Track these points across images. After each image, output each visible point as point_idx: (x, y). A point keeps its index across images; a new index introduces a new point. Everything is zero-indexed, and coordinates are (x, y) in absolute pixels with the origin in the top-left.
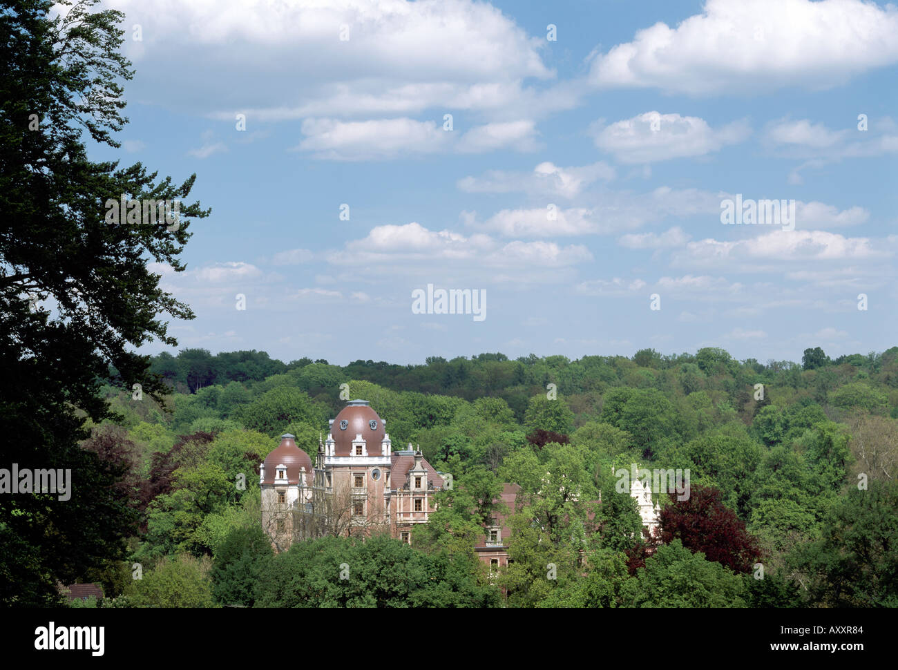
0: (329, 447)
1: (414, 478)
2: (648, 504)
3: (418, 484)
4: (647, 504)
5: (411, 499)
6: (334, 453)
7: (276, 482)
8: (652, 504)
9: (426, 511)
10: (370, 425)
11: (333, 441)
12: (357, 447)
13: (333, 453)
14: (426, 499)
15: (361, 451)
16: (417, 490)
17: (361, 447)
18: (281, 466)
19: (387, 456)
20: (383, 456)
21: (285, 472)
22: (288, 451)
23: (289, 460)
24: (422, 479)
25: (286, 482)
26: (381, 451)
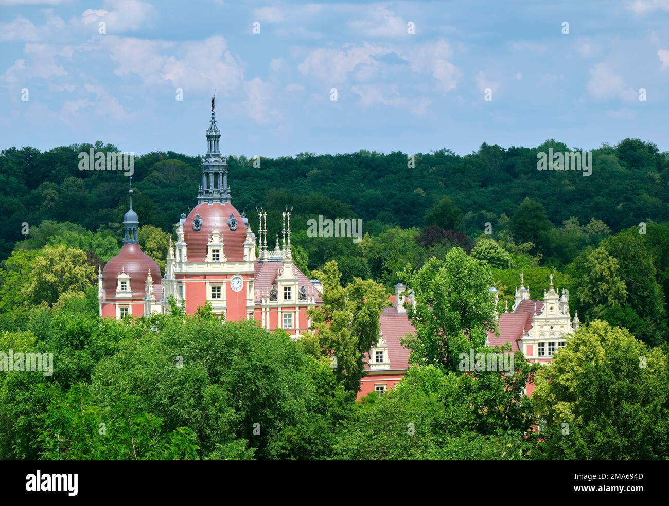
0: (180, 251)
1: (283, 288)
2: (565, 316)
3: (287, 296)
4: (562, 316)
5: (280, 313)
6: (186, 258)
7: (118, 296)
8: (569, 316)
9: (298, 327)
10: (229, 225)
11: (185, 244)
12: (214, 251)
13: (184, 259)
14: (297, 313)
15: (218, 255)
16: (288, 303)
17: (218, 251)
18: (123, 276)
19: (250, 262)
20: (245, 261)
21: (128, 283)
22: (132, 258)
23: (134, 267)
24: (293, 289)
25: (130, 295)
26: (243, 255)
